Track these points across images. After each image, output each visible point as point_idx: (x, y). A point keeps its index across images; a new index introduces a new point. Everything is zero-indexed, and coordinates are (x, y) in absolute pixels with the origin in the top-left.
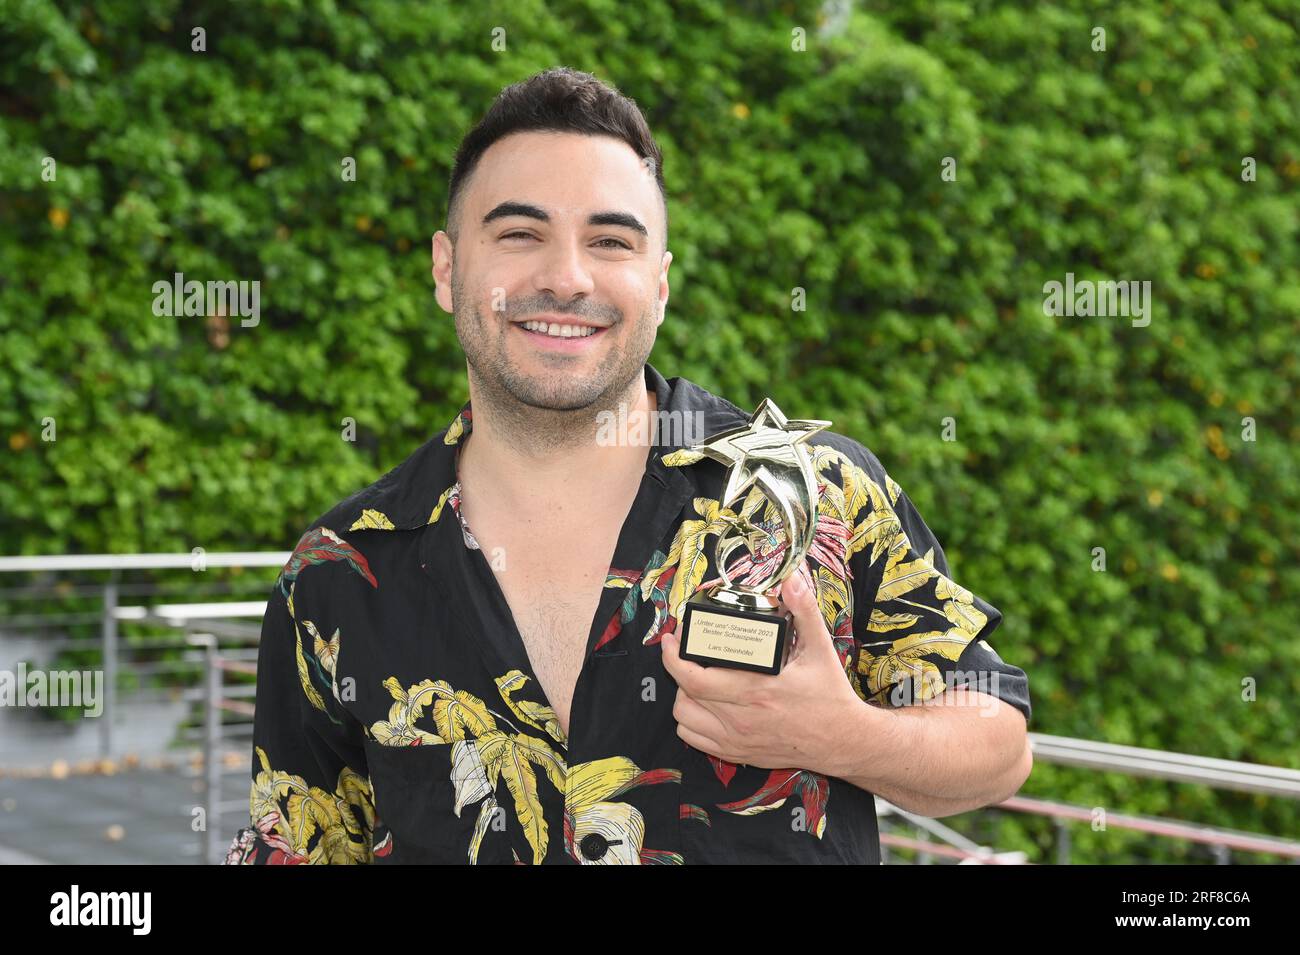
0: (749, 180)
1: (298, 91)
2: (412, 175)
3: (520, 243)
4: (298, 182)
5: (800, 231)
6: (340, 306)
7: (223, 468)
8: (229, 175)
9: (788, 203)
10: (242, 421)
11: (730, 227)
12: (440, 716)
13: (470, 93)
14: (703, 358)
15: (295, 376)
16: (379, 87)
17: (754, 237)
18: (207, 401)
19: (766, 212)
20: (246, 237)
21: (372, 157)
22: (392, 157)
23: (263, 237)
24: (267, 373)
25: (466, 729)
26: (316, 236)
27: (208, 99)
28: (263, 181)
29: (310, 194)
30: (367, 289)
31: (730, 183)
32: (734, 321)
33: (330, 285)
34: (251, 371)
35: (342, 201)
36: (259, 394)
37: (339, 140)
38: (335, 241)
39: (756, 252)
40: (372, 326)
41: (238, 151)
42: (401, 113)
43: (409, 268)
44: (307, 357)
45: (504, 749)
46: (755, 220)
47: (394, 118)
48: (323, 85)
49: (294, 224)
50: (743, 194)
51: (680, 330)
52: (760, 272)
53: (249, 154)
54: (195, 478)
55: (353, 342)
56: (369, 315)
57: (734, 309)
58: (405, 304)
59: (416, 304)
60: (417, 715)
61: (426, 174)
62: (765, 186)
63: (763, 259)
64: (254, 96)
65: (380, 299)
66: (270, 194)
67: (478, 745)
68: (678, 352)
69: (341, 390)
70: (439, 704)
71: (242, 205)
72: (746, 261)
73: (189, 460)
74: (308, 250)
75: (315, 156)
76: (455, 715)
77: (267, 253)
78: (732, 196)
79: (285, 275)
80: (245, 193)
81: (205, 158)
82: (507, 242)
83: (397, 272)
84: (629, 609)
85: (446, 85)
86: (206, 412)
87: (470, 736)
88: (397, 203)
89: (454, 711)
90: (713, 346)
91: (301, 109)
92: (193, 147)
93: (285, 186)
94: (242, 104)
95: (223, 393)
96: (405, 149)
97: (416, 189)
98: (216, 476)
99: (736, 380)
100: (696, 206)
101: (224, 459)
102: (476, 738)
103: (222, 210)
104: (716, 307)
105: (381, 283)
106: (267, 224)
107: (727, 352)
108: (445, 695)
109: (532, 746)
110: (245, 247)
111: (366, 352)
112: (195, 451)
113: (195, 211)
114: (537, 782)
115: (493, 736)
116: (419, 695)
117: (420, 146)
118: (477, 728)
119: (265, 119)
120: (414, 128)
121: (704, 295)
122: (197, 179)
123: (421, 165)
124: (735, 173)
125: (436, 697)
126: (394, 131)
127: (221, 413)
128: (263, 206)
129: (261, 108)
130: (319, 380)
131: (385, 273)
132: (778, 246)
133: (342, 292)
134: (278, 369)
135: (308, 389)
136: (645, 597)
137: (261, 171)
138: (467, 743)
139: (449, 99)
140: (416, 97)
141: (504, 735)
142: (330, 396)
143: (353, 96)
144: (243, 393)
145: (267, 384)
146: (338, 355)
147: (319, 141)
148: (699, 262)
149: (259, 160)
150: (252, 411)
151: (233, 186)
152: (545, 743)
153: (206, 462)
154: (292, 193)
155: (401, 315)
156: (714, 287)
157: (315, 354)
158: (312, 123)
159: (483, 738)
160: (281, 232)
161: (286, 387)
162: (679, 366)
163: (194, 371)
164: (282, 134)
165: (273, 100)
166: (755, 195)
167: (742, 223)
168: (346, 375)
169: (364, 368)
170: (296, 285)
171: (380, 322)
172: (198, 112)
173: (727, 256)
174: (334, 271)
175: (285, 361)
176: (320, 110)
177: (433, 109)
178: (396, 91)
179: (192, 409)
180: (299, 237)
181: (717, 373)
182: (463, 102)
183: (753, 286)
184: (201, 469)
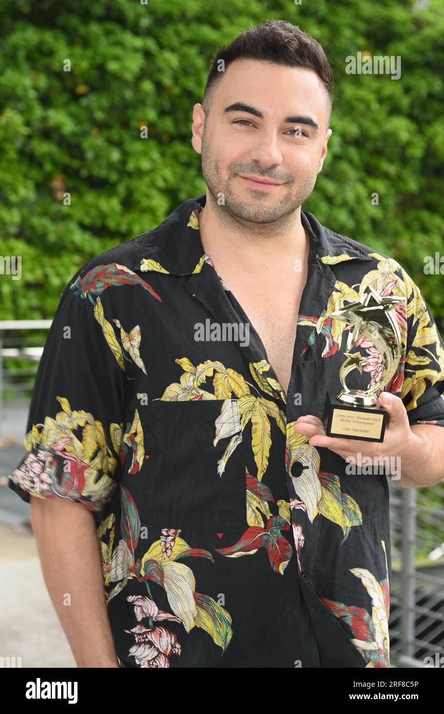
0: (371, 97)
1: (104, 47)
2: (171, 97)
3: (243, 127)
4: (104, 102)
5: (402, 127)
6: (130, 175)
7: (62, 270)
8: (64, 97)
9: (395, 111)
10: (73, 243)
11: (361, 127)
12: (217, 383)
13: (204, 47)
14: (344, 204)
15: (103, 216)
16: (151, 44)
17: (374, 131)
18: (53, 231)
19: (381, 116)
20: (74, 134)
21: (147, 86)
22: (159, 86)
23: (85, 134)
24: (88, 215)
25: (233, 393)
26: (115, 134)
27: (51, 53)
28: (84, 102)
29: (111, 109)
30: (145, 165)
31: (361, 100)
32: (363, 182)
33: (123, 162)
34: (78, 214)
35: (130, 112)
36: (83, 227)
37: (129, 76)
38: (126, 136)
39: (375, 140)
40: (148, 187)
41: (69, 83)
42: (165, 60)
43: (170, 151)
44: (111, 205)
45: (254, 406)
46: (375, 121)
47: (161, 64)
48: (119, 44)
49: (102, 126)
50: (368, 105)
51: (330, 187)
52: (378, 153)
53: (75, 85)
54: (46, 276)
55: (137, 196)
56: (146, 180)
57: (363, 174)
58: (168, 173)
59: (174, 173)
60: (201, 382)
61: (180, 96)
62: (381, 101)
63: (380, 145)
64: (78, 50)
65: (153, 170)
66: (89, 109)
67: (239, 402)
68: (330, 200)
69: (130, 225)
70: (217, 376)
71: (72, 115)
72: (369, 146)
73: (42, 266)
74: (111, 142)
75: (114, 86)
76: (227, 383)
77: (87, 144)
78: (361, 107)
79: (97, 157)
80: (74, 108)
81: (50, 88)
82: (236, 126)
83: (163, 154)
84: (312, 339)
85: (191, 42)
86: (52, 238)
87: (234, 397)
88: (162, 113)
89: (226, 381)
90: (350, 196)
91: (105, 58)
92: (43, 81)
93: (98, 104)
94: (71, 56)
95: (61, 226)
96: (167, 81)
97: (174, 105)
98: (58, 275)
99: (364, 217)
100: (340, 113)
101: (63, 265)
102: (238, 398)
103: (60, 118)
104: (352, 174)
105: (152, 161)
106: (86, 126)
107: (358, 200)
108: (220, 370)
109: (268, 406)
110: (74, 141)
111: (145, 202)
112: (46, 260)
113: (44, 119)
114: (271, 426)
115: (248, 398)
116: (204, 370)
117: (176, 79)
118: (239, 393)
119: (85, 64)
120: (172, 69)
121: (344, 166)
122: (46, 100)
123: (176, 90)
124: (364, 93)
125: (215, 371)
126: (160, 70)
127: (61, 238)
128: (84, 116)
129: (82, 58)
130: (117, 217)
131: (155, 155)
132: (389, 137)
133: (131, 166)
134: (93, 212)
135: (111, 224)
136: (319, 332)
137: (83, 95)
138: (232, 401)
139: (192, 51)
140: (173, 50)
141: (254, 398)
142: (124, 228)
143: (136, 50)
144: (73, 226)
145: (87, 221)
146: (128, 204)
147: (117, 77)
148: (342, 146)
149: (82, 89)
150: (79, 237)
151: (66, 104)
152: (275, 405)
153: (53, 267)
154: (101, 109)
155: (165, 180)
156: (350, 162)
157: (115, 204)
158: (113, 66)
159: (242, 399)
160: (94, 131)
161: (98, 222)
162: (330, 209)
163: (45, 214)
164: (94, 74)
165: (89, 53)
166: (375, 106)
167: (367, 124)
168: (133, 216)
169: (144, 211)
170: (104, 162)
171: (153, 184)
172: (45, 61)
173: (358, 143)
174: (126, 154)
175: (97, 208)
176: (117, 58)
177: (183, 57)
178: (161, 47)
179: (44, 236)
180: (106, 134)
181: (352, 213)
182: (201, 52)
183: (374, 161)
184: (50, 271)
